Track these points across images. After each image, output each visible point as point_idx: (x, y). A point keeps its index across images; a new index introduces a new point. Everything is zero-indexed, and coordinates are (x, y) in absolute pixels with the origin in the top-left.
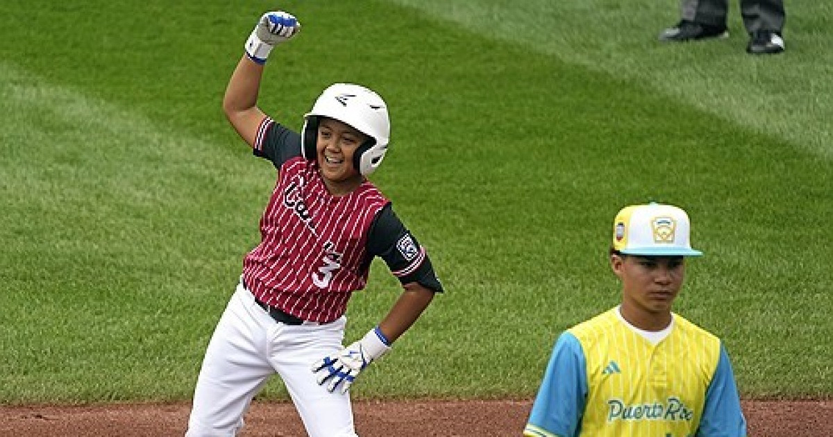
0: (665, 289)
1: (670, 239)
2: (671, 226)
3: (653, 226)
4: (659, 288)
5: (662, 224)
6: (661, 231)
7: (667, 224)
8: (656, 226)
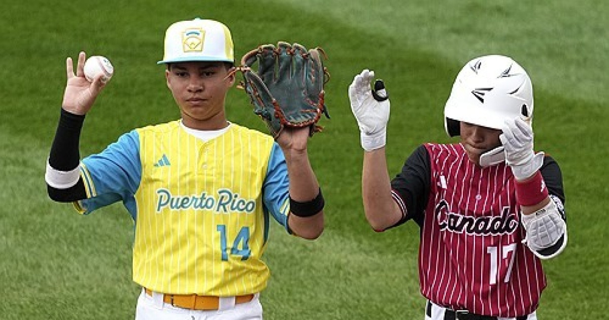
0: (197, 96)
1: (199, 48)
2: (201, 36)
3: (183, 37)
4: (191, 95)
5: (190, 35)
6: (190, 41)
7: (196, 35)
8: (186, 37)
